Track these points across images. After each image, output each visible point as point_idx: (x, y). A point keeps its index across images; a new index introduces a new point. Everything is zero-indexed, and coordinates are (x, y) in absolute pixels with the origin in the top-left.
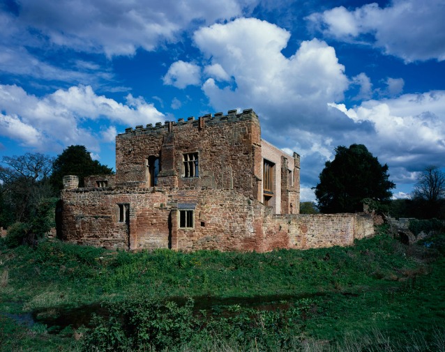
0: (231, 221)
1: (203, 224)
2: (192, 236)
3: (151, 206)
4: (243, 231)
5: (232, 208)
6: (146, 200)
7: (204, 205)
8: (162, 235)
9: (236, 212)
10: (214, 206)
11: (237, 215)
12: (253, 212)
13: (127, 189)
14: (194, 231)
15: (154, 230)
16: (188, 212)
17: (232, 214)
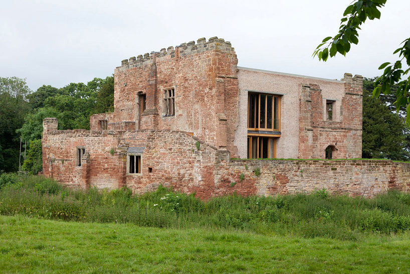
0: (179, 167)
1: (150, 170)
2: (140, 183)
3: (103, 150)
4: (192, 179)
5: (181, 152)
6: (99, 143)
7: (152, 149)
8: (112, 180)
9: (185, 157)
10: (163, 150)
11: (185, 160)
12: (201, 157)
13: (84, 132)
14: (142, 178)
15: (106, 175)
16: (137, 157)
17: (180, 160)
